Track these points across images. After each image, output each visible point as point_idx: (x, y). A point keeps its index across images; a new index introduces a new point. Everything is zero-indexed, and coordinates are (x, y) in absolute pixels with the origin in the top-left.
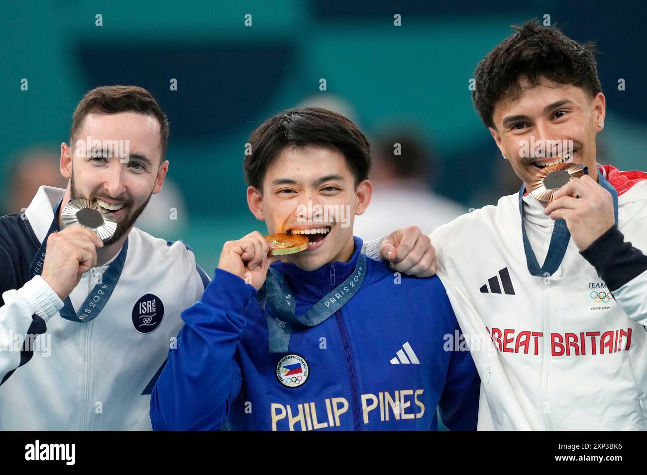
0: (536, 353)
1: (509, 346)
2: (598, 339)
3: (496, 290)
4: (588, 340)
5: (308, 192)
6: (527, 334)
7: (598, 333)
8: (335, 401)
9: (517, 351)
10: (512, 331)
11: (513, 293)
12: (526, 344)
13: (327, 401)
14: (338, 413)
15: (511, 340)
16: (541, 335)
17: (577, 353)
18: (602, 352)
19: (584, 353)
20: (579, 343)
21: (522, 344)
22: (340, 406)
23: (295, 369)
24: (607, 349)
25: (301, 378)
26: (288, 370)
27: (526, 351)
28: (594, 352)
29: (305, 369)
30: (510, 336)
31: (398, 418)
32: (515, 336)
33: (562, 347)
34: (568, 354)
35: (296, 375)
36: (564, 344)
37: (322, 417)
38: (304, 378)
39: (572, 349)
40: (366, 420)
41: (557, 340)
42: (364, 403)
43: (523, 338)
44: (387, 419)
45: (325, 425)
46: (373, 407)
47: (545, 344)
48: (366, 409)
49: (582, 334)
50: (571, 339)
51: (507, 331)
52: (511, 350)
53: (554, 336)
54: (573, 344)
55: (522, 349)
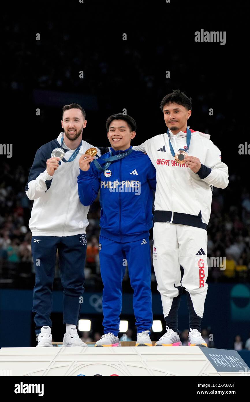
0: (169, 165)
1: (163, 163)
5: (117, 130)
6: (167, 161)
10: (164, 160)
11: (165, 151)
12: (167, 163)
15: (163, 162)
16: (169, 161)
17: (177, 166)
18: (183, 166)
19: (178, 166)
21: (166, 163)
24: (184, 166)
25: (110, 175)
27: (166, 165)
28: (181, 166)
29: (110, 173)
30: (163, 161)
32: (164, 161)
33: (173, 164)
34: (174, 166)
35: (108, 174)
36: (174, 163)
39: (176, 164)
41: (172, 162)
43: (166, 162)
47: (170, 163)
51: (162, 160)
53: (172, 161)
54: (176, 163)
55: (165, 164)
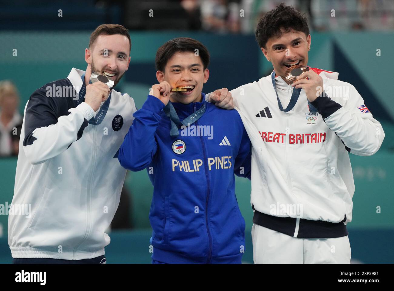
0: (283, 142)
1: (270, 139)
2: (310, 137)
3: (263, 116)
4: (306, 137)
5: (186, 71)
6: (279, 134)
7: (310, 134)
8: (197, 161)
9: (274, 141)
10: (272, 133)
11: (271, 117)
12: (278, 138)
13: (194, 161)
14: (198, 166)
15: (271, 137)
16: (285, 135)
17: (301, 143)
18: (312, 142)
19: (303, 143)
20: (302, 138)
21: (276, 138)
22: (199, 163)
23: (180, 146)
24: (314, 141)
25: (183, 150)
26: (177, 147)
27: (278, 142)
28: (308, 142)
29: (184, 146)
30: (270, 135)
31: (222, 168)
32: (273, 135)
33: (294, 140)
34: (297, 143)
35: (180, 149)
36: (295, 138)
37: (192, 167)
38: (184, 150)
39: (299, 141)
40: (210, 169)
41: (292, 137)
42: (209, 162)
43: (277, 136)
44: (218, 168)
45: (193, 171)
46: (213, 163)
47: (286, 138)
48: (210, 164)
49: (303, 135)
50: (299, 137)
51: (269, 133)
52: (271, 141)
53: (290, 135)
54: (299, 139)
55: (276, 140)
